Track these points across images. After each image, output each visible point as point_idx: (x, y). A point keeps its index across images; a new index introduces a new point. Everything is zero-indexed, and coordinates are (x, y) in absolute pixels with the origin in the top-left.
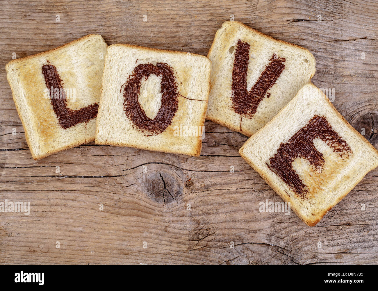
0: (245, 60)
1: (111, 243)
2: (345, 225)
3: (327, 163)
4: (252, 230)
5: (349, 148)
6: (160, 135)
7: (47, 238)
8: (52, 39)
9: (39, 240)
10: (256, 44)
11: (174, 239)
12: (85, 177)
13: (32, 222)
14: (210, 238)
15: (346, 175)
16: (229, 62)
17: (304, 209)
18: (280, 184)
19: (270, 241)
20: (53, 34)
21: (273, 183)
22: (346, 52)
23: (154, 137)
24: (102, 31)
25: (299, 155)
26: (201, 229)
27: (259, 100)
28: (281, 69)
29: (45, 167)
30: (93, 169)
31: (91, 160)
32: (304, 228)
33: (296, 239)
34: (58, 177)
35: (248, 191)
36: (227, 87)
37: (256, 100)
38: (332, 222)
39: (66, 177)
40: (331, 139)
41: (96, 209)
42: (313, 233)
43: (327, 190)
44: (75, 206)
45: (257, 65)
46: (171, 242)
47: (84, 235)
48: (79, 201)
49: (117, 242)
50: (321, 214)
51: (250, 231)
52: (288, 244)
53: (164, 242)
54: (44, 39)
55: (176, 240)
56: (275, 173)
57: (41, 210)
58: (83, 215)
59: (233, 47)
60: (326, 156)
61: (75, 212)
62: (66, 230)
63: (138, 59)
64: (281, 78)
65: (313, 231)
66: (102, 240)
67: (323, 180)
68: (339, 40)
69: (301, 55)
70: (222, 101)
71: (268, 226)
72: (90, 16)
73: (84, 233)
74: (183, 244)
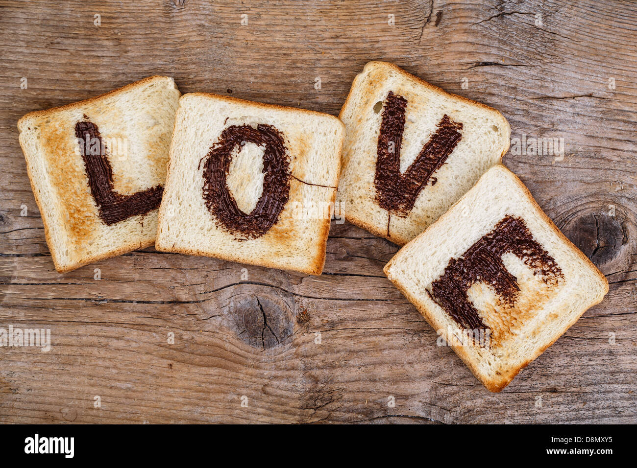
0: (398, 125)
1: (176, 408)
2: (548, 391)
3: (523, 292)
4: (402, 396)
5: (559, 270)
6: (259, 240)
7: (74, 397)
8: (94, 82)
9: (61, 401)
10: (416, 99)
11: (278, 406)
12: (138, 302)
13: (51, 372)
14: (335, 405)
15: (552, 313)
16: (374, 127)
17: (485, 365)
18: (448, 323)
19: (429, 413)
20: (95, 73)
21: (436, 321)
22: (558, 117)
23: (249, 242)
24: (173, 71)
25: (478, 278)
26: (319, 391)
27: (419, 189)
28: (455, 140)
29: (75, 284)
30: (152, 290)
31: (150, 275)
32: (484, 394)
33: (469, 411)
34: (96, 300)
35: (396, 333)
36: (369, 166)
37: (413, 189)
38: (528, 387)
39: (108, 301)
40: (531, 255)
41: (154, 353)
42: (498, 403)
43: (522, 335)
44: (121, 348)
45: (418, 132)
46: (272, 410)
47: (134, 395)
48: (128, 341)
49: (186, 408)
50: (511, 374)
51: (398, 397)
52: (457, 419)
53: (260, 410)
54: (80, 81)
55: (281, 407)
56: (440, 305)
57: (67, 353)
58: (133, 364)
59: (379, 103)
60: (522, 281)
61: (121, 357)
62: (106, 386)
63: (228, 118)
64: (455, 154)
65: (497, 400)
66: (162, 404)
67: (516, 319)
68: (549, 98)
69: (487, 120)
70: (359, 188)
71: (426, 390)
72: (156, 47)
73: (134, 391)
74: (290, 414)
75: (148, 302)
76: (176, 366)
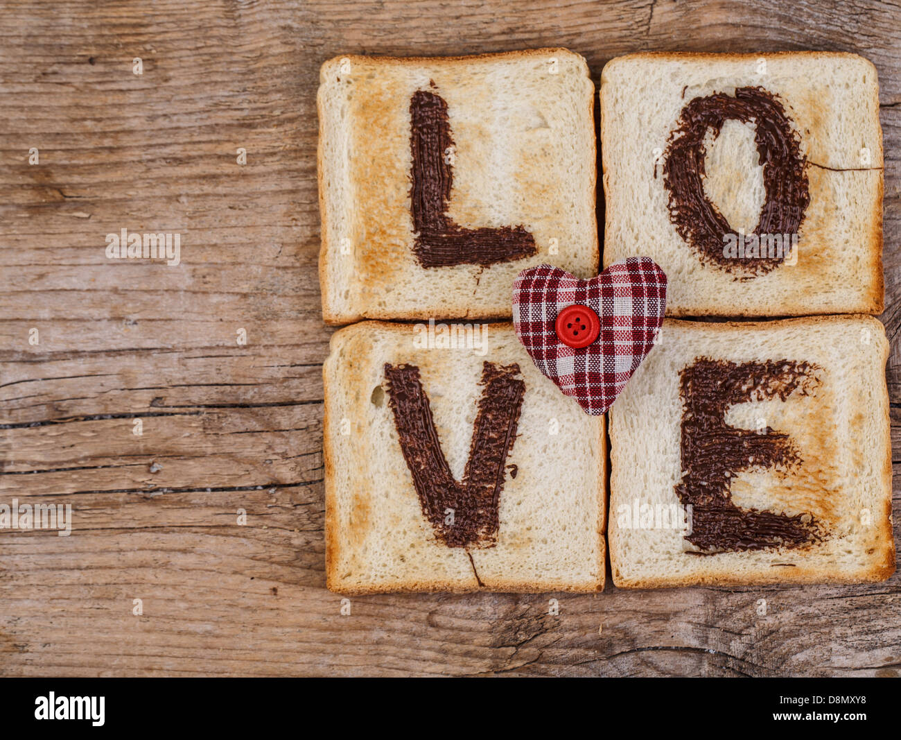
1: (287, 659)
4: (657, 615)
6: (774, 274)
7: (120, 652)
8: (118, 132)
9: (99, 659)
11: (453, 646)
12: (214, 490)
13: (80, 614)
14: (549, 637)
19: (706, 641)
20: (118, 118)
23: (759, 280)
24: (245, 105)
26: (522, 617)
29: (108, 467)
30: (236, 469)
31: (230, 443)
32: (794, 602)
33: (772, 632)
34: (144, 492)
39: (165, 490)
41: (246, 572)
42: (818, 616)
44: (191, 567)
46: (445, 652)
47: (217, 642)
48: (202, 554)
49: (305, 658)
51: (651, 617)
52: (751, 647)
53: (425, 654)
54: (95, 133)
55: (459, 646)
57: (104, 581)
58: (212, 591)
61: (192, 582)
62: (170, 631)
63: (686, 87)
65: (817, 612)
66: (262, 655)
71: (698, 602)
72: (215, 68)
73: (217, 637)
74: (477, 657)
75: (232, 489)
76: (283, 590)
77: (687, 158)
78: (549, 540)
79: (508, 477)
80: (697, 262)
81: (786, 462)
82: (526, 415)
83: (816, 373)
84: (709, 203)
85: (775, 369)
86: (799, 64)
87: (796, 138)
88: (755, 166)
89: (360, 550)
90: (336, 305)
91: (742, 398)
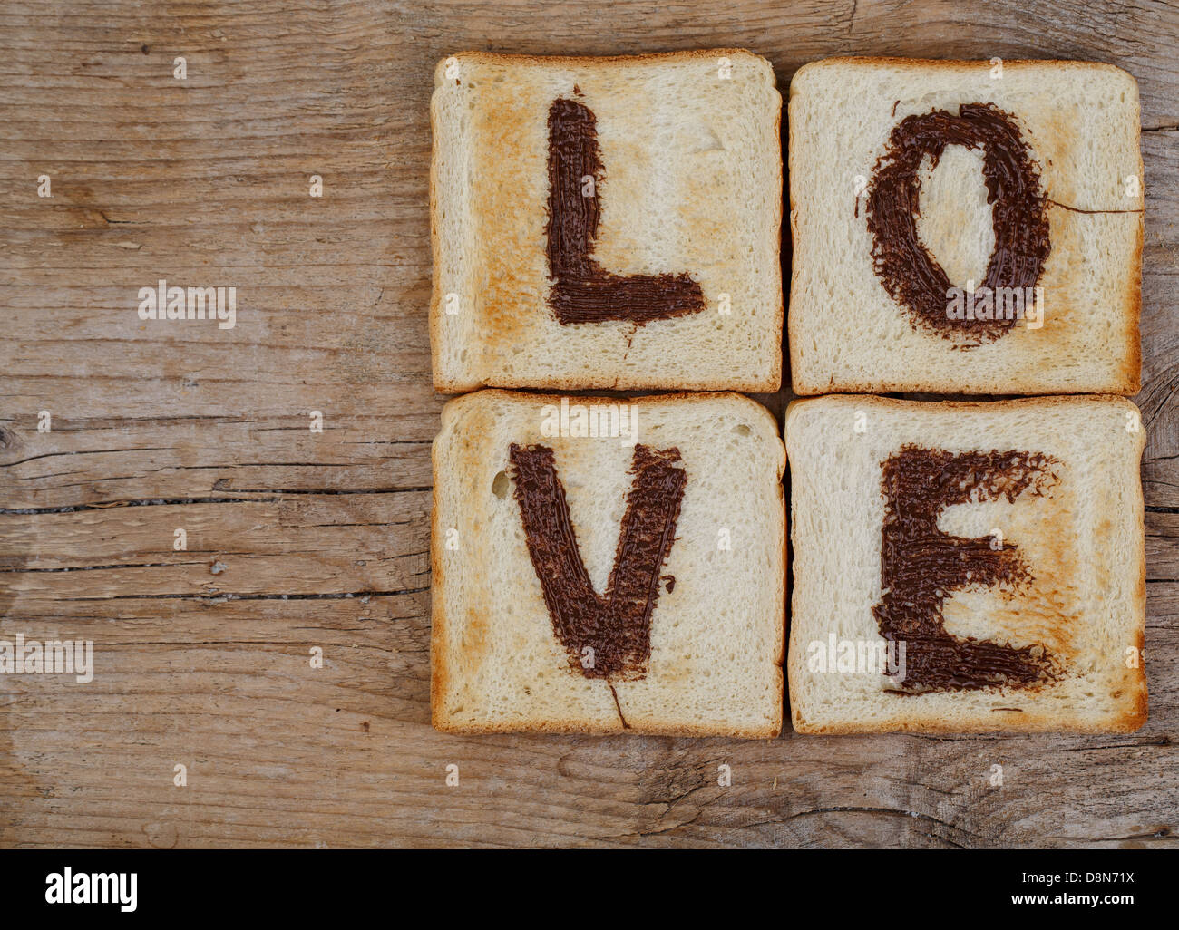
1: (381, 813)
2: (1152, 744)
4: (847, 767)
6: (1003, 342)
7: (171, 800)
8: (177, 141)
9: (144, 809)
11: (592, 800)
12: (291, 597)
13: (119, 751)
14: (709, 793)
19: (907, 802)
20: (179, 124)
23: (984, 348)
24: (339, 111)
26: (676, 766)
29: (159, 565)
30: (320, 572)
31: (314, 539)
32: (1018, 755)
33: (990, 792)
34: (204, 597)
39: (230, 596)
41: (331, 702)
42: (1047, 773)
44: (261, 693)
46: (579, 808)
47: (293, 790)
48: (275, 678)
49: (403, 812)
51: (839, 769)
52: (964, 810)
53: (555, 810)
54: (148, 142)
55: (597, 800)
57: (151, 710)
61: (262, 713)
62: (234, 775)
63: (898, 102)
65: (1046, 767)
66: (351, 806)
71: (897, 752)
72: (301, 62)
73: (293, 782)
74: (619, 815)
75: (314, 596)
76: (377, 725)
77: (896, 192)
78: (712, 672)
79: (663, 591)
80: (907, 324)
81: (1013, 580)
82: (687, 513)
83: (1054, 468)
84: (923, 250)
85: (1002, 462)
86: (1041, 77)
87: (1035, 170)
88: (982, 205)
89: (474, 679)
90: (451, 368)
91: (959, 497)
